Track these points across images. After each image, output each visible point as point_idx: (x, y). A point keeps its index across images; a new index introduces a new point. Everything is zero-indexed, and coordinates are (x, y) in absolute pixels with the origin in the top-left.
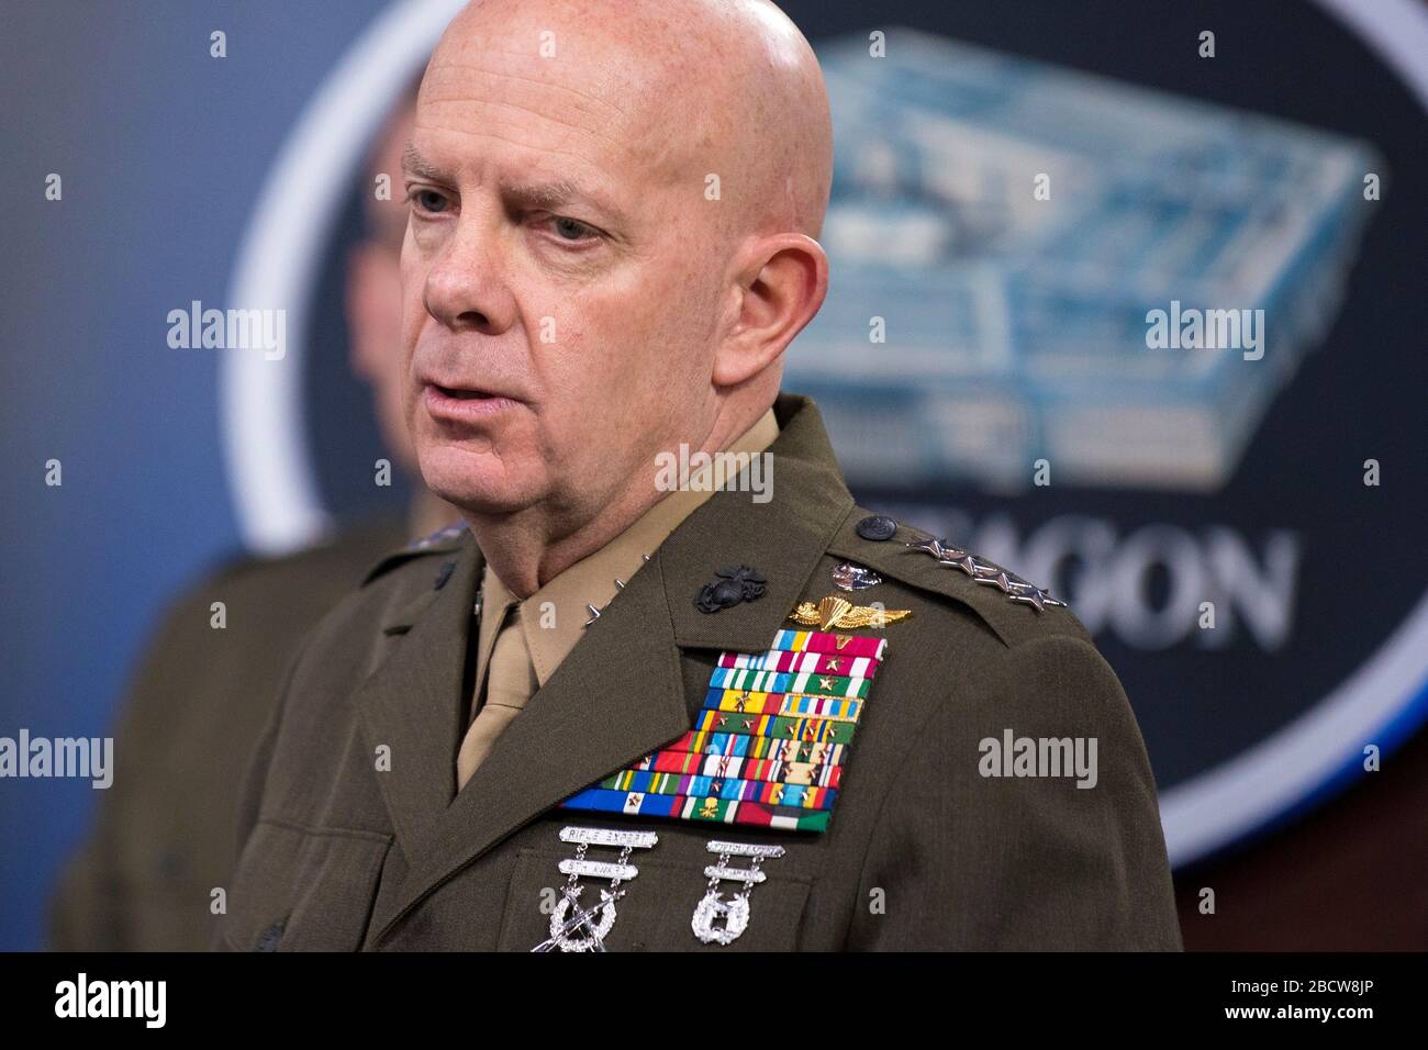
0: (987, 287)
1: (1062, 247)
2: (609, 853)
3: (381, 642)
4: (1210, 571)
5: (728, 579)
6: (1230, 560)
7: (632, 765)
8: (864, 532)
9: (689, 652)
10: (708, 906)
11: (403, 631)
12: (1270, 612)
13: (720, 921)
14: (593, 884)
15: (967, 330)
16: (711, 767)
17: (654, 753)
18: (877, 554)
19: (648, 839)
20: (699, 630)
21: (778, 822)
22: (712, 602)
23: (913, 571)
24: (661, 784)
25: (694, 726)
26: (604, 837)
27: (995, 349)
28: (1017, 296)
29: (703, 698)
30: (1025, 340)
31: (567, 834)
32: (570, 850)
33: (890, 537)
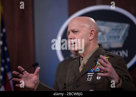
0: (105, 36)
1: (109, 33)
2: (91, 74)
3: (74, 63)
4: (122, 52)
5: (97, 56)
6: (123, 52)
7: (92, 69)
8: (105, 52)
9: (95, 61)
10: (98, 77)
11: (75, 62)
12: (127, 55)
13: (99, 78)
14: (90, 76)
15: (104, 39)
16: (97, 68)
17: (93, 68)
18: (107, 53)
19: (93, 73)
20: (95, 59)
21: (102, 71)
22: (96, 58)
23: (109, 54)
24: (94, 70)
25: (96, 66)
26: (90, 73)
27: (106, 40)
28: (107, 37)
29: (96, 64)
30: (108, 39)
31: (88, 74)
32: (88, 75)
33: (108, 52)
